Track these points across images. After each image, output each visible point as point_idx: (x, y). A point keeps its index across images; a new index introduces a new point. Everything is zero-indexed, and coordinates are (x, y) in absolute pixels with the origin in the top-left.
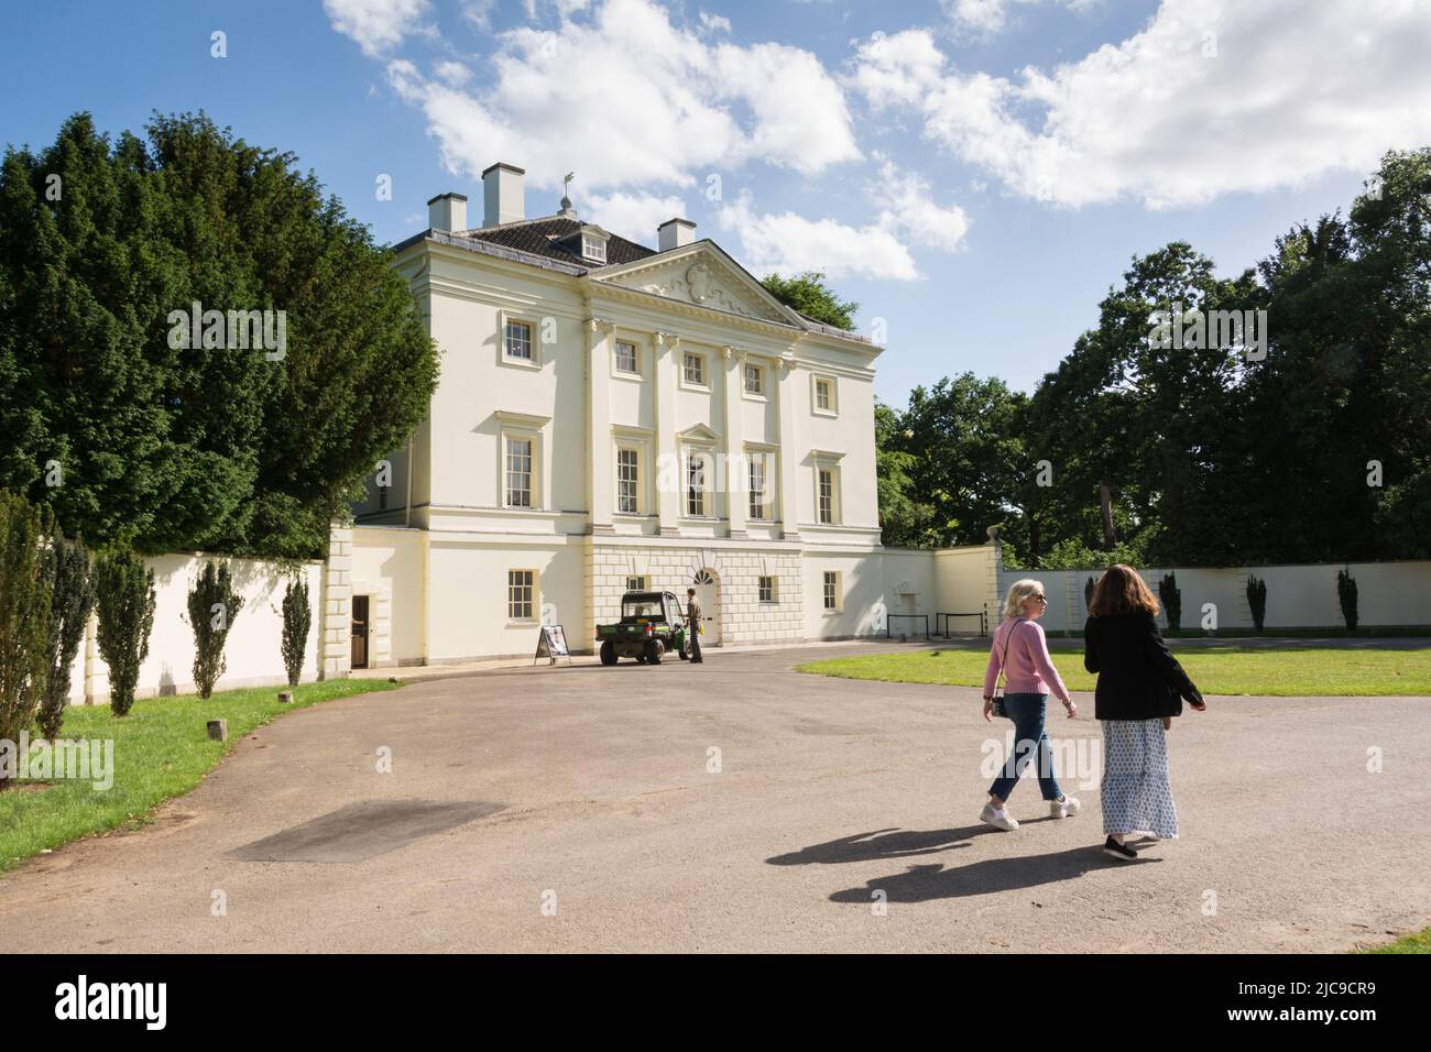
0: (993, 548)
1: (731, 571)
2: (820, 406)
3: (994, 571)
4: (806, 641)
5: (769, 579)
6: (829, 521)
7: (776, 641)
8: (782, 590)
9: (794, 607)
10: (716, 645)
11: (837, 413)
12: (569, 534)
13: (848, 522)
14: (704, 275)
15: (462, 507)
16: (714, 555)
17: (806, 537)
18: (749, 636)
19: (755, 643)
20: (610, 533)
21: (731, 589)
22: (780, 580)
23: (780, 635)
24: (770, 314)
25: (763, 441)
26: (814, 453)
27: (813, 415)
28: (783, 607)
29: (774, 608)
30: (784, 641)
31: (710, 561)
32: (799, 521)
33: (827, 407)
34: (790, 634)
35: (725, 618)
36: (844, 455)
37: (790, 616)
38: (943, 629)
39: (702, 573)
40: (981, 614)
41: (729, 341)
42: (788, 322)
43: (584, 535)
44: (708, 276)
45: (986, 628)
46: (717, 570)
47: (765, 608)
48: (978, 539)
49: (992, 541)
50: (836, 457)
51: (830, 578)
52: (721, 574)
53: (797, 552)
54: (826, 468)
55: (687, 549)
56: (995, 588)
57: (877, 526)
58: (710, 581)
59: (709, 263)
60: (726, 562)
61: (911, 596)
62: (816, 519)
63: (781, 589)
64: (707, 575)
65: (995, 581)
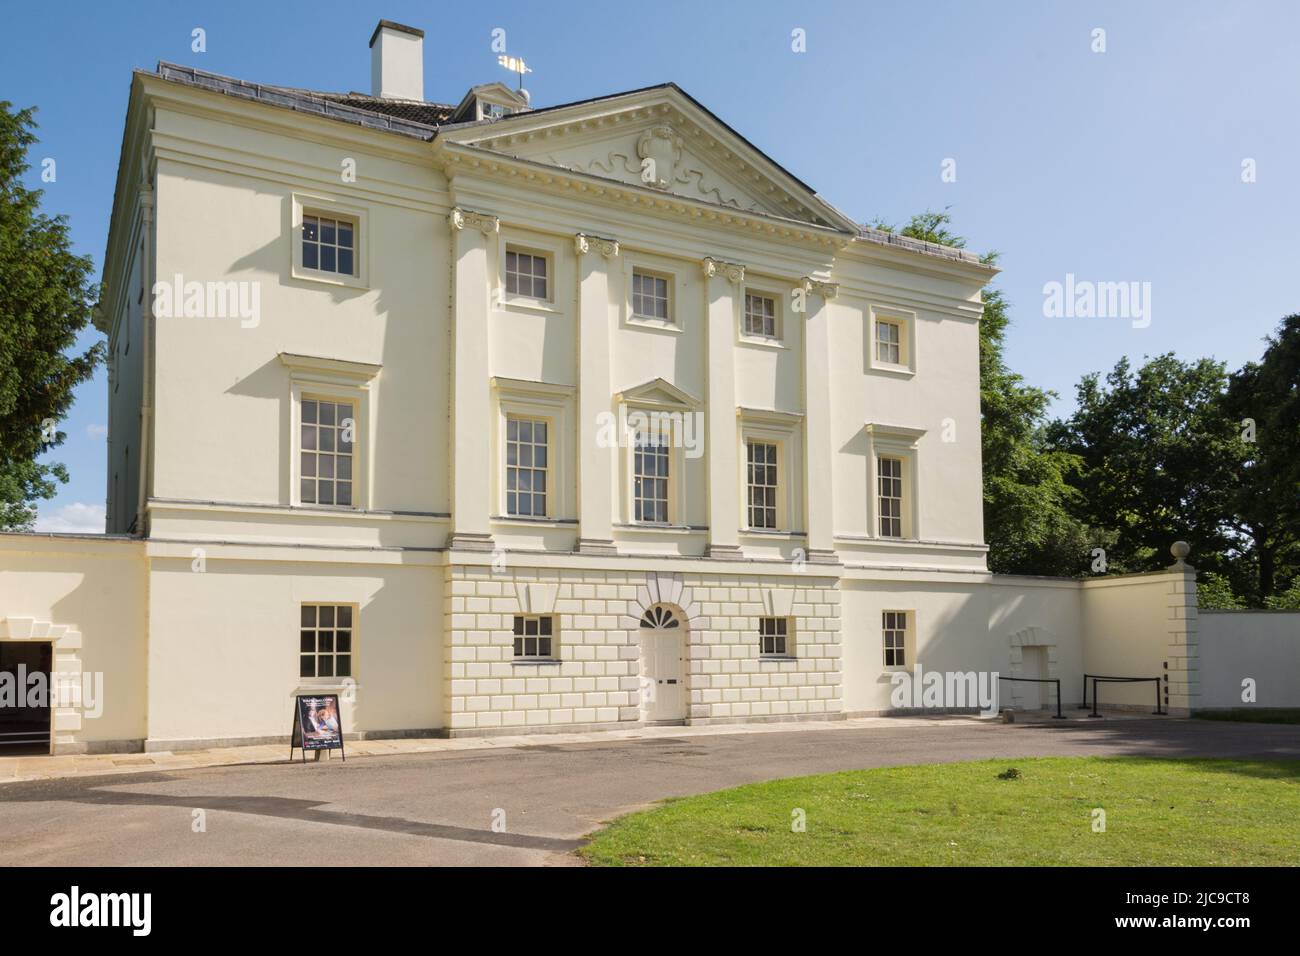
0: (1181, 576)
1: (709, 609)
2: (884, 358)
3: (1182, 613)
4: (844, 717)
5: (782, 622)
6: (897, 533)
7: (789, 718)
8: (802, 639)
9: (825, 664)
10: (683, 723)
11: (912, 367)
12: (406, 549)
13: (927, 534)
14: (668, 144)
15: (213, 503)
16: (678, 584)
17: (846, 558)
18: (741, 709)
19: (751, 720)
20: (485, 547)
21: (709, 637)
22: (800, 624)
23: (798, 707)
24: (790, 209)
25: (772, 409)
26: (870, 429)
27: (868, 371)
28: (804, 664)
29: (786, 666)
30: (803, 718)
31: (671, 593)
32: (837, 533)
33: (897, 361)
34: (816, 706)
35: (695, 681)
36: (922, 433)
37: (817, 677)
38: (1090, 700)
39: (659, 610)
40: (1158, 679)
41: (711, 250)
42: (820, 221)
43: (440, 550)
44: (675, 147)
45: (1167, 700)
46: (683, 606)
47: (772, 666)
48: (1160, 563)
49: (1180, 564)
50: (910, 436)
51: (895, 622)
52: (691, 612)
53: (832, 580)
54: (891, 452)
55: (627, 573)
56: (1183, 638)
57: (982, 542)
58: (675, 624)
59: (675, 126)
60: (700, 593)
61: (1041, 649)
62: (870, 530)
63: (800, 637)
64: (669, 614)
65: (1183, 628)
